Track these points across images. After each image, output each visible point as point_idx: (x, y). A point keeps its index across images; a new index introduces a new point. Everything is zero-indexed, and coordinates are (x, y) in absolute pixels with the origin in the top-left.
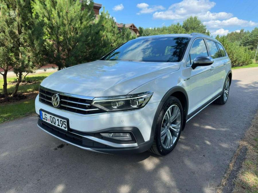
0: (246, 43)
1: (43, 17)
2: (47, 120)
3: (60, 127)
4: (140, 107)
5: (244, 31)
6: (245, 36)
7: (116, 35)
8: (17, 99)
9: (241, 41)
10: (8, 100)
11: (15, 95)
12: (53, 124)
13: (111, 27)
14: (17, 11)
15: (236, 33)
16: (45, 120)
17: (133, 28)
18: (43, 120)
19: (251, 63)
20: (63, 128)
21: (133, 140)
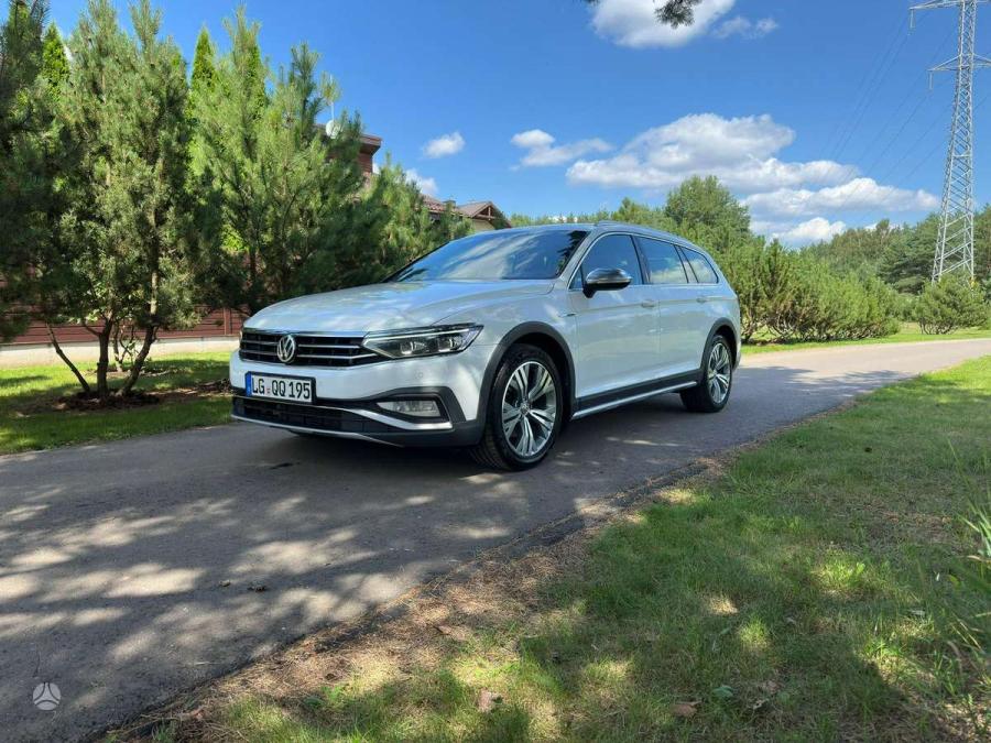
0: (898, 267)
1: (223, 183)
2: (263, 392)
3: (296, 399)
4: (455, 351)
5: (891, 227)
6: (894, 242)
7: (423, 233)
8: (135, 403)
9: (881, 261)
10: (113, 404)
11: (129, 394)
12: (279, 397)
13: (411, 211)
14: (160, 164)
15: (864, 234)
16: (258, 394)
17: (489, 216)
18: (254, 394)
19: (895, 332)
20: (302, 399)
21: (443, 417)
